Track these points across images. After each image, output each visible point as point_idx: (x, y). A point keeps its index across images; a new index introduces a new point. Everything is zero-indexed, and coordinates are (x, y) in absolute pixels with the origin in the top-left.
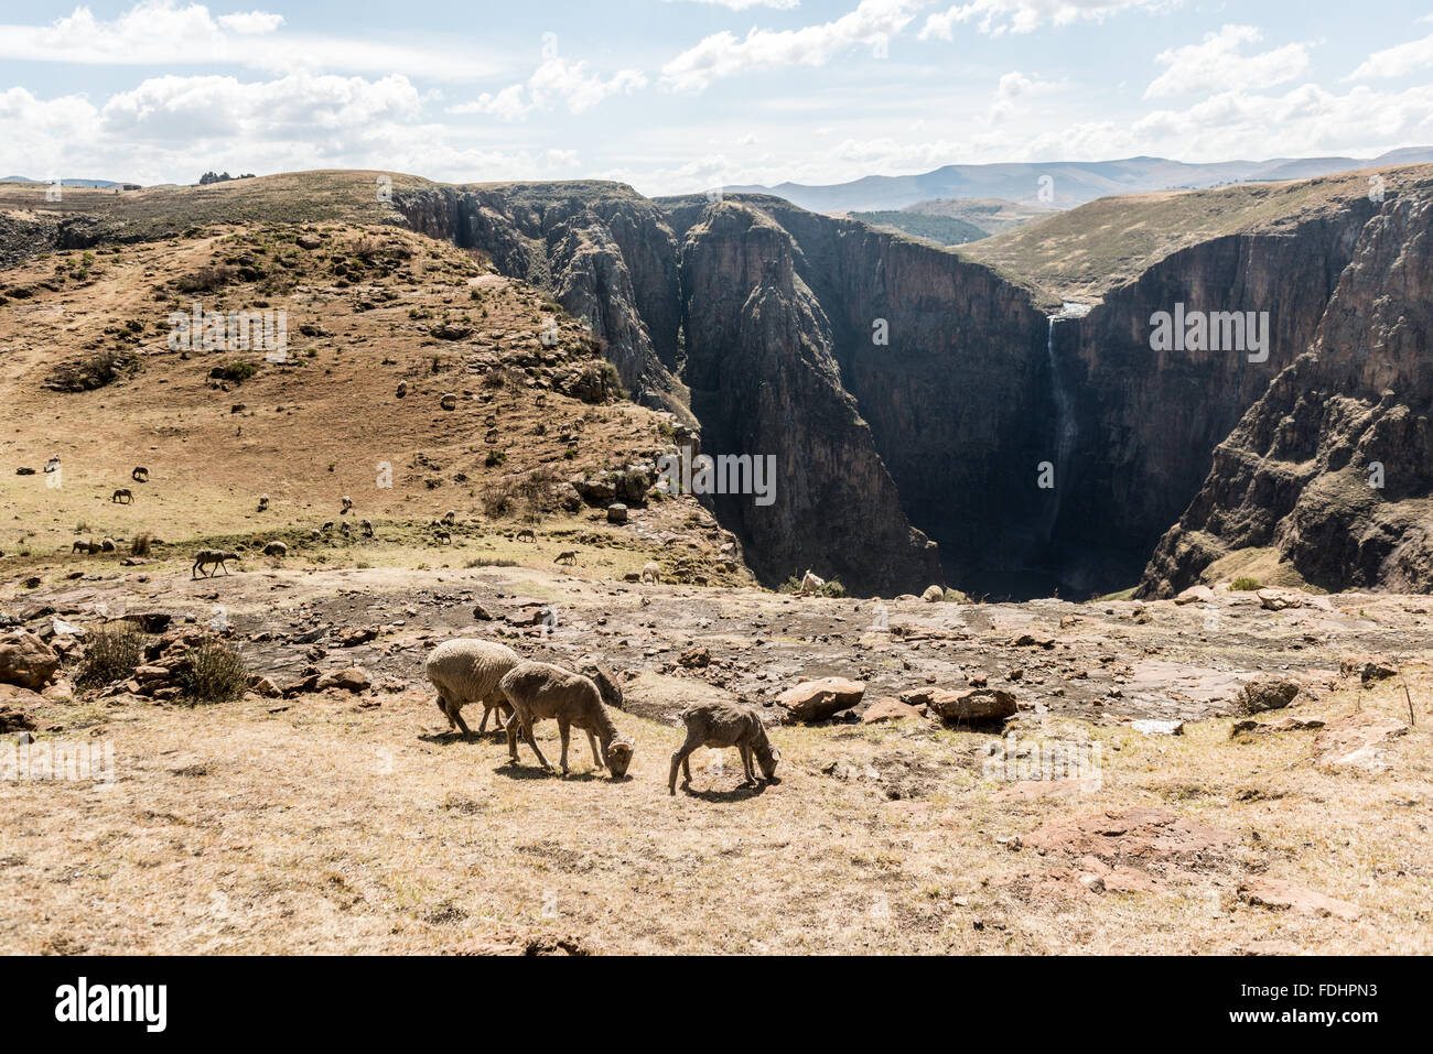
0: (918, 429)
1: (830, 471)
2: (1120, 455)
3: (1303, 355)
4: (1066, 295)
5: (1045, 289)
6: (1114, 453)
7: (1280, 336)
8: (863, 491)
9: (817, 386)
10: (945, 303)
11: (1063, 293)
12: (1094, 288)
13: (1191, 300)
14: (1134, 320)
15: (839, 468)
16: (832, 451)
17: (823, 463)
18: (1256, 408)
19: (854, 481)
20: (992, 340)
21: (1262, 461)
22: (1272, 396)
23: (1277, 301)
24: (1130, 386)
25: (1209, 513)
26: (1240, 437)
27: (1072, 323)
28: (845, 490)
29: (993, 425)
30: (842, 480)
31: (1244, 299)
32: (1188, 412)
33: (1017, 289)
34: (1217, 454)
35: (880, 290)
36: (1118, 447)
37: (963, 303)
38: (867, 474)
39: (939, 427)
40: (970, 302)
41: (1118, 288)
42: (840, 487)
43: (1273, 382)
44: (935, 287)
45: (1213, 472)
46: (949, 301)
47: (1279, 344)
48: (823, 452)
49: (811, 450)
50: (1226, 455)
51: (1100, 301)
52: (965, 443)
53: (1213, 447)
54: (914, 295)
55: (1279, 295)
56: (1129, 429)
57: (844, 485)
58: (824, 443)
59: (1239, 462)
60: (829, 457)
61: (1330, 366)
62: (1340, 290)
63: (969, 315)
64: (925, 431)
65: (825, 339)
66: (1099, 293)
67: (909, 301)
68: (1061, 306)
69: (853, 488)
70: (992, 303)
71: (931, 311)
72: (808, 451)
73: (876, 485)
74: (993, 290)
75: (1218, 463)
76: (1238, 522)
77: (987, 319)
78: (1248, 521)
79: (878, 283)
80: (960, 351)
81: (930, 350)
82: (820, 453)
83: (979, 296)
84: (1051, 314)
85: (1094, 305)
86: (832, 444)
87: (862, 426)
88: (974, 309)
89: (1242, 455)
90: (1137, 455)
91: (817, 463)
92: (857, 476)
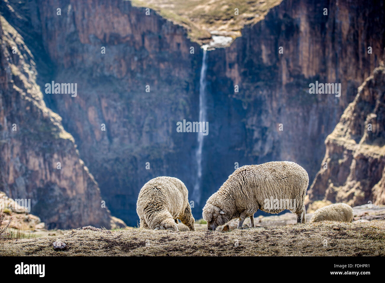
0: (110, 138)
2: (262, 149)
4: (213, 30)
5: (198, 26)
6: (257, 147)
7: (361, 56)
8: (72, 192)
9: (28, 108)
10: (124, 38)
11: (211, 29)
12: (233, 24)
13: (301, 32)
14: (263, 47)
15: (51, 175)
16: (45, 160)
17: (38, 171)
18: (351, 108)
19: (64, 184)
20: (162, 66)
21: (358, 147)
22: (360, 99)
23: (357, 32)
24: (265, 96)
25: (327, 186)
26: (342, 129)
27: (220, 51)
28: (57, 192)
29: (168, 131)
30: (54, 184)
31: (336, 31)
32: (306, 114)
33: (178, 27)
34: (328, 143)
35: (72, 29)
36: (260, 143)
37: (138, 38)
38: (74, 178)
39: (127, 136)
40: (143, 36)
41: (250, 25)
42: (52, 190)
43: (360, 88)
44: (116, 25)
45: (327, 156)
46: (127, 36)
47: (361, 63)
48: (37, 163)
49: (27, 161)
50: (334, 144)
51: (239, 34)
52: (147, 148)
53: (324, 138)
54: (99, 32)
55: (358, 27)
56: (266, 129)
57: (56, 188)
58: (37, 155)
59: (343, 148)
60: (43, 166)
63: (143, 47)
64: (116, 140)
65: (30, 69)
66: (236, 28)
67: (96, 37)
68: (210, 38)
69: (64, 190)
70: (160, 37)
71: (114, 44)
72: (24, 161)
74: (160, 27)
75: (330, 150)
77: (158, 50)
78: (353, 190)
79: (70, 24)
80: (139, 75)
81: (115, 75)
82: (34, 163)
83: (150, 32)
84: (204, 44)
85: (235, 37)
86: (44, 156)
88: (147, 43)
89: (345, 143)
90: (273, 148)
92: (66, 179)
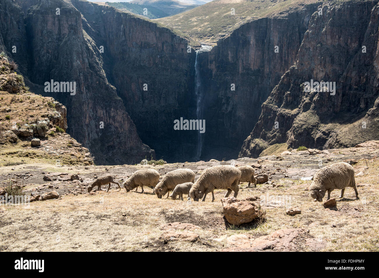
0: (144, 101)
1: (106, 121)
2: (226, 109)
3: (292, 66)
5: (193, 39)
6: (224, 108)
7: (283, 59)
8: (121, 129)
9: (98, 82)
10: (152, 45)
11: (201, 41)
12: (213, 39)
13: (251, 44)
14: (229, 52)
15: (109, 119)
16: (106, 111)
17: (102, 117)
18: (276, 88)
19: (117, 124)
20: (173, 61)
21: (280, 109)
22: (282, 83)
23: (282, 45)
24: (229, 80)
25: (261, 131)
26: (271, 99)
27: (205, 53)
28: (113, 129)
29: (175, 98)
30: (111, 124)
31: (270, 44)
32: (251, 90)
33: (182, 39)
34: (263, 107)
35: (123, 39)
36: (226, 105)
37: (160, 45)
38: (122, 122)
39: (152, 99)
40: (163, 44)
41: (222, 39)
42: (110, 128)
43: (282, 77)
44: (148, 37)
45: (262, 114)
47: (283, 62)
48: (102, 113)
49: (96, 112)
50: (266, 107)
51: (216, 44)
52: (164, 106)
53: (261, 104)
54: (138, 41)
55: (283, 42)
56: (229, 97)
57: (112, 127)
58: (102, 108)
59: (271, 110)
60: (105, 114)
61: (302, 70)
62: (304, 40)
63: (163, 50)
64: (146, 101)
65: (99, 60)
66: (215, 41)
67: (137, 44)
68: (200, 46)
69: (117, 128)
70: (172, 45)
71: (146, 48)
72: (95, 112)
73: (127, 126)
74: (172, 40)
75: (264, 110)
76: (272, 134)
77: (171, 52)
78: (275, 133)
79: (122, 36)
80: (160, 66)
81: (147, 65)
82: (100, 113)
83: (167, 42)
84: (197, 50)
85: (214, 46)
86: (106, 109)
87: (119, 100)
88: (165, 48)
89: (272, 107)
90: (233, 108)
91: (99, 117)
92: (118, 122)
